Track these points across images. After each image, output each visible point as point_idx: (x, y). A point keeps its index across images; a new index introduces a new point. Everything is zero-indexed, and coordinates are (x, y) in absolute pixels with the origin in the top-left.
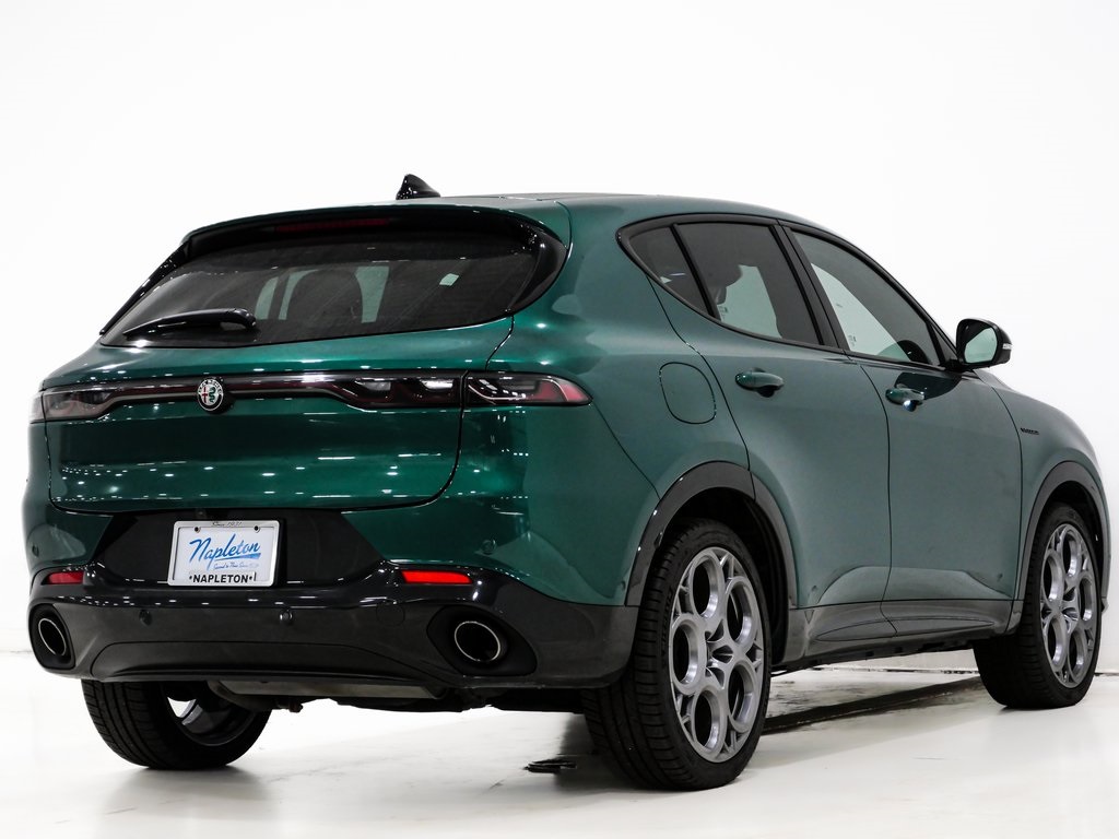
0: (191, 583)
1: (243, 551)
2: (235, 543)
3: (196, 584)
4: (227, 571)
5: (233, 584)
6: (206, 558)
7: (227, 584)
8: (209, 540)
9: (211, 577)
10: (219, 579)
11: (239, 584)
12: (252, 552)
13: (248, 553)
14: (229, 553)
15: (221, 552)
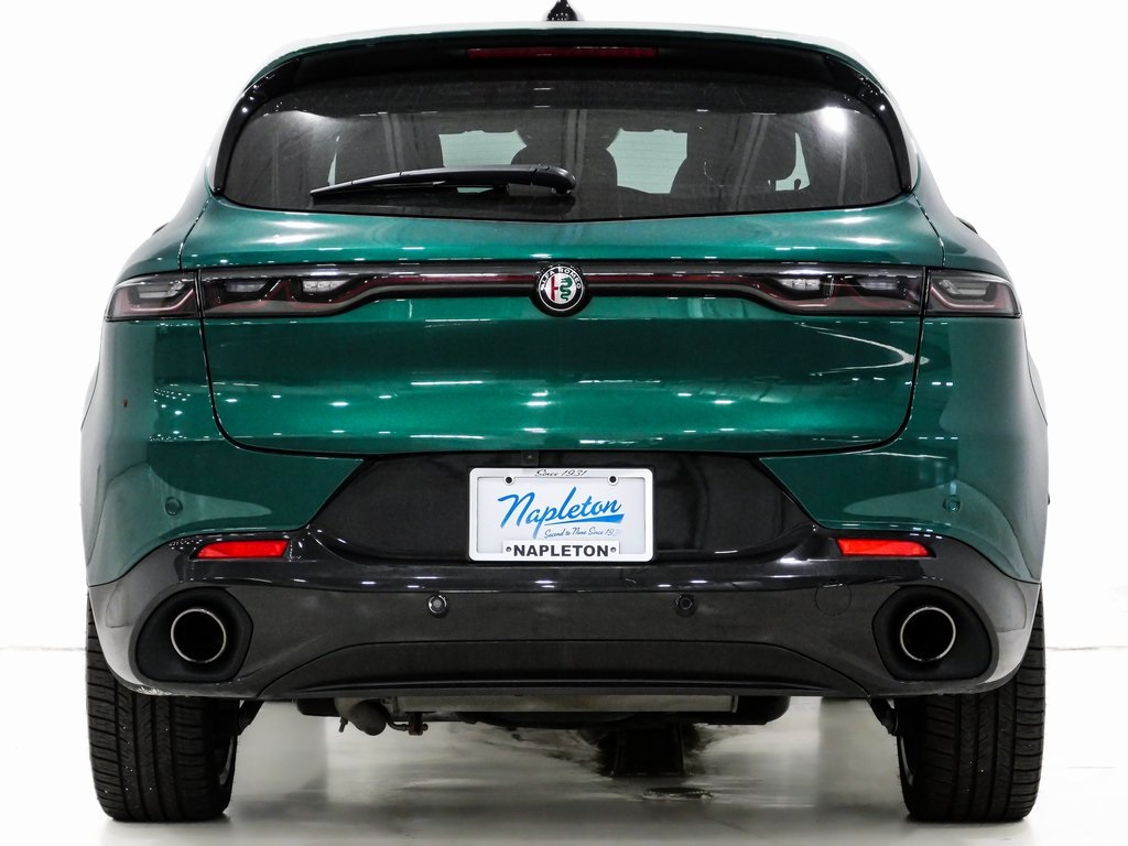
0: (510, 557)
1: (593, 511)
2: (578, 500)
3: (519, 558)
4: (572, 541)
5: (582, 558)
6: (528, 521)
7: (573, 558)
8: (532, 495)
9: (543, 549)
10: (558, 550)
11: (595, 558)
12: (609, 513)
13: (601, 514)
14: (569, 515)
15: (555, 514)
